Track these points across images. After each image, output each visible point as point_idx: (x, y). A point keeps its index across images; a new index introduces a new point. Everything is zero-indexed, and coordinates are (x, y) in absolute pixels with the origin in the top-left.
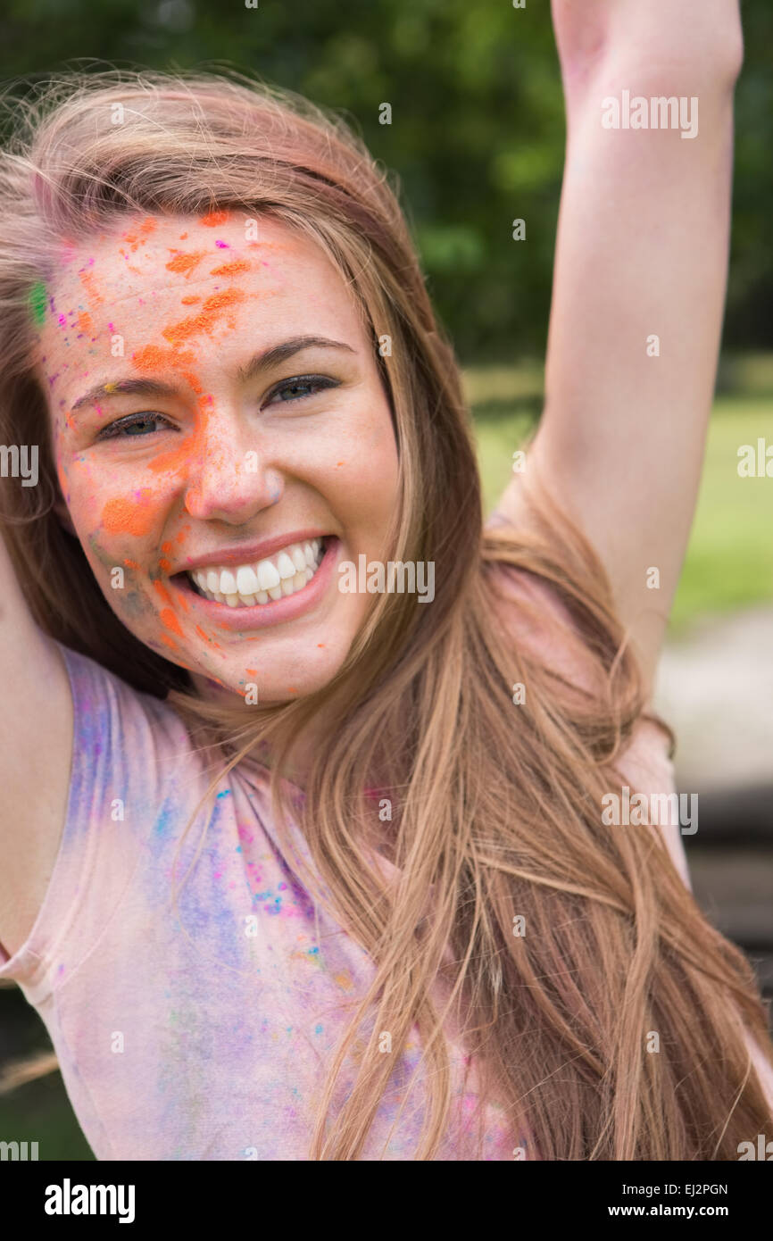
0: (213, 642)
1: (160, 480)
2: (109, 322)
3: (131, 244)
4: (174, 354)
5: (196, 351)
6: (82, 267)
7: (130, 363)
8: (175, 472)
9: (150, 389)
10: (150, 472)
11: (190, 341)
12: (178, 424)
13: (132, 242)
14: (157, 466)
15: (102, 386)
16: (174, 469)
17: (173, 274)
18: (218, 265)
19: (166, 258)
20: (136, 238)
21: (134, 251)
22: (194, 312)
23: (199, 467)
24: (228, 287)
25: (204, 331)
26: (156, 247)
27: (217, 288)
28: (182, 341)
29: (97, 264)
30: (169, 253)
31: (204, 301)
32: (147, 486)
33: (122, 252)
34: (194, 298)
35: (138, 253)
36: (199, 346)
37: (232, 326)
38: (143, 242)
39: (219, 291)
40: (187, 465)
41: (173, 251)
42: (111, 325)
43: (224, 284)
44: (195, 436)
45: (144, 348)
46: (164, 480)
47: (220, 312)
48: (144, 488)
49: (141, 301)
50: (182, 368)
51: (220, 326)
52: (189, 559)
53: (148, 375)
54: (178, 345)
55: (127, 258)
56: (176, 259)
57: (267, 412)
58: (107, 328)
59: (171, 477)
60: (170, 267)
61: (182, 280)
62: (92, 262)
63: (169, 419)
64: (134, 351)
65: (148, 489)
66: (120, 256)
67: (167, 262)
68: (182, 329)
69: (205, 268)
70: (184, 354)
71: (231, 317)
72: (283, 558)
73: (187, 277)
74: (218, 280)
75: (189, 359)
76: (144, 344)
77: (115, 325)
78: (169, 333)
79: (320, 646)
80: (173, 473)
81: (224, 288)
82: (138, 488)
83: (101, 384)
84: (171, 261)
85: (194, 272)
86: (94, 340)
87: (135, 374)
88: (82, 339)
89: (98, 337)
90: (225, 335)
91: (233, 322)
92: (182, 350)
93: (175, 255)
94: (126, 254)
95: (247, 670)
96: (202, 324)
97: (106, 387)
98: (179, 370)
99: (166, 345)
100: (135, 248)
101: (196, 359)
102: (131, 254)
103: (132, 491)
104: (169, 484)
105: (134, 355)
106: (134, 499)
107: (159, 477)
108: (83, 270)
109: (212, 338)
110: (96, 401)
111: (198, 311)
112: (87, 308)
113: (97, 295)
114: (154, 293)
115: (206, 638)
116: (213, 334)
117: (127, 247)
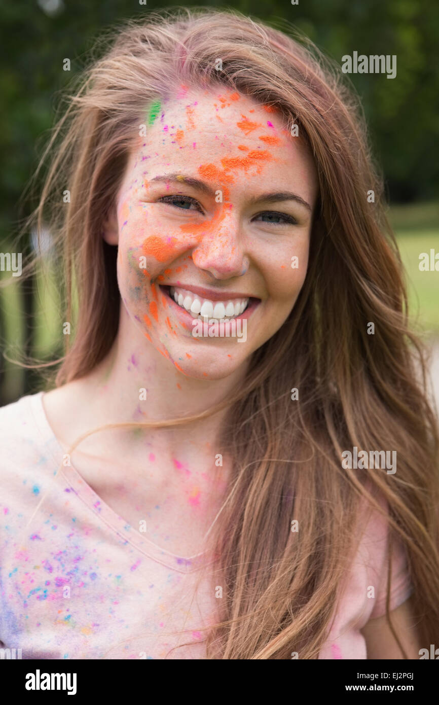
0: (173, 330)
1: (184, 237)
2: (194, 142)
3: (222, 103)
4: (223, 174)
5: (235, 178)
6: (189, 104)
7: (197, 169)
8: (195, 236)
9: (202, 187)
10: (180, 230)
11: (234, 170)
12: (205, 212)
13: (223, 102)
14: (185, 228)
15: (176, 175)
16: (194, 234)
17: (239, 129)
18: (265, 134)
19: (238, 119)
20: (225, 101)
21: (222, 108)
22: (243, 155)
23: (210, 240)
24: (265, 150)
25: (243, 168)
26: (235, 110)
27: (259, 147)
28: (230, 169)
29: (198, 107)
30: (241, 117)
31: (250, 151)
32: (176, 237)
33: (216, 105)
34: (245, 147)
35: (224, 110)
36: (237, 175)
37: (259, 172)
38: (229, 105)
39: (260, 149)
40: (203, 235)
41: (244, 117)
42: (195, 144)
43: (264, 147)
44: (212, 222)
45: (208, 164)
46: (186, 238)
47: (256, 161)
48: (174, 238)
49: (216, 137)
50: (224, 184)
51: (253, 169)
52: (178, 282)
53: (205, 180)
54: (227, 170)
55: (217, 110)
56: (244, 122)
57: (254, 224)
58: (192, 145)
59: (191, 238)
60: (240, 125)
61: (243, 135)
62: (196, 104)
63: (201, 207)
64: (202, 164)
65: (176, 239)
66: (213, 107)
67: (239, 122)
68: (233, 162)
69: (257, 133)
70: (228, 176)
71: (260, 167)
72: (230, 305)
73: (246, 134)
74: (261, 143)
75: (230, 180)
76: (209, 162)
77: (197, 145)
78: (225, 162)
79: (229, 356)
80: (192, 236)
81: (263, 149)
82: (170, 236)
83: (176, 173)
84: (241, 122)
85: (251, 133)
86: (181, 148)
87: (197, 176)
88: (174, 144)
89: (184, 148)
90: (254, 175)
91: (260, 170)
92: (228, 174)
93: (244, 119)
94: (217, 108)
95: (186, 353)
96: (244, 164)
97: (178, 176)
98: (222, 184)
99: (221, 168)
100: (223, 107)
101: (233, 182)
102: (220, 109)
103: (167, 236)
104: (189, 241)
105: (201, 166)
106: (166, 241)
107: (184, 234)
108: (189, 106)
109: (246, 174)
110: (169, 182)
111: (244, 155)
112: (184, 128)
113: (193, 123)
114: (225, 136)
115: (170, 326)
116: (248, 172)
117: (220, 104)
